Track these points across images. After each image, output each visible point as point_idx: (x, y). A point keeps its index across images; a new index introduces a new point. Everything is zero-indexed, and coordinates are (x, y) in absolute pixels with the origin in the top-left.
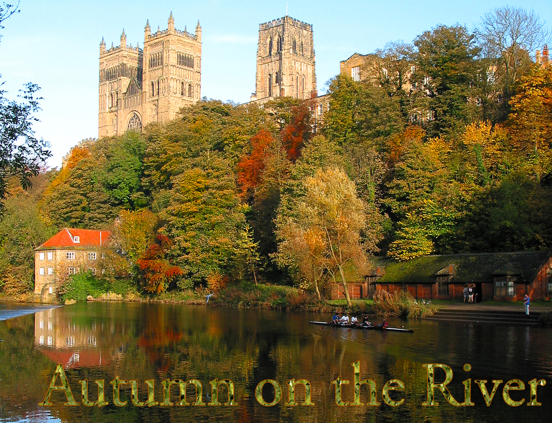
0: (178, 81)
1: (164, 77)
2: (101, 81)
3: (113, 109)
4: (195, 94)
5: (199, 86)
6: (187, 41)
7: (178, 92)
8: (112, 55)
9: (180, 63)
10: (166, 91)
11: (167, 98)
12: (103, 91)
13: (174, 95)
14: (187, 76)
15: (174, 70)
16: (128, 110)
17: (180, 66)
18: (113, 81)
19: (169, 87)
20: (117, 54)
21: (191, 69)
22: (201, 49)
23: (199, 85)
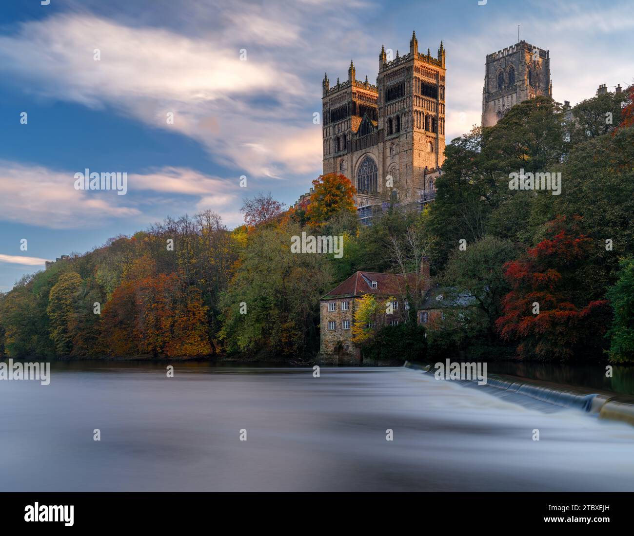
0: (422, 115)
1: (407, 110)
2: (325, 123)
3: (342, 153)
4: (440, 129)
5: (443, 121)
6: (431, 67)
7: (422, 126)
8: (339, 93)
9: (423, 93)
10: (410, 126)
11: (411, 133)
12: (328, 134)
13: (418, 130)
14: (430, 108)
15: (418, 102)
16: (359, 153)
17: (423, 97)
18: (340, 122)
19: (413, 121)
20: (345, 90)
21: (435, 100)
22: (444, 77)
23: (443, 119)
